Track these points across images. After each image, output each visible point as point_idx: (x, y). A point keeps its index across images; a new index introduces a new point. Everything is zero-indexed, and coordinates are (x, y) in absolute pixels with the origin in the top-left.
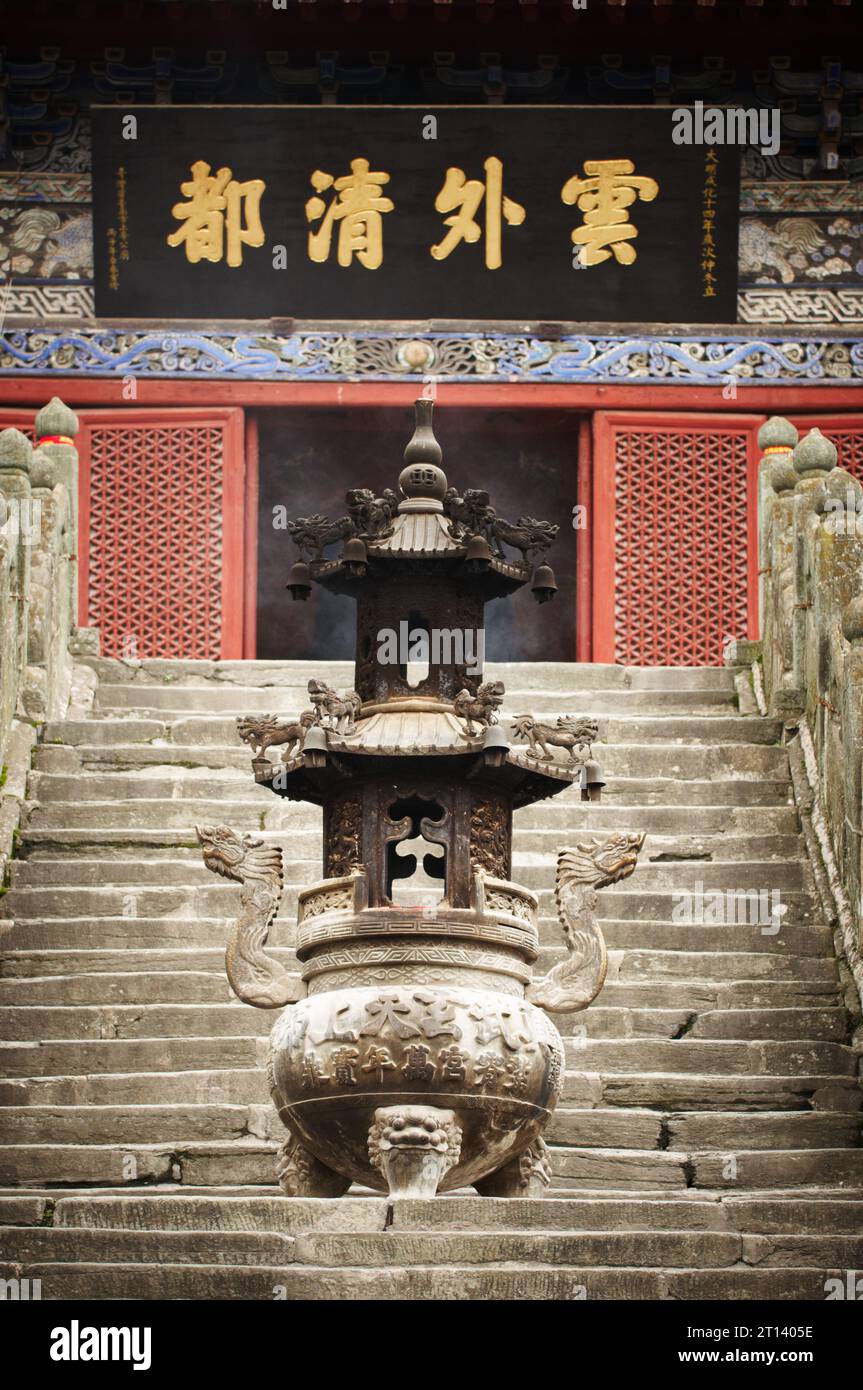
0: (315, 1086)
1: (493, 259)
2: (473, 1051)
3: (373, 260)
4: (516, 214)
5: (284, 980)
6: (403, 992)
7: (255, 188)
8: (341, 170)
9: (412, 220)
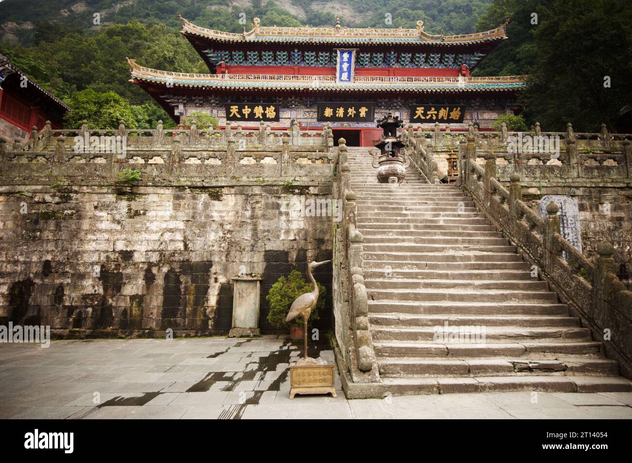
0: (383, 175)
1: (353, 116)
2: (399, 172)
3: (342, 116)
4: (355, 112)
5: (378, 165)
6: (392, 166)
7: (332, 110)
8: (339, 108)
9: (346, 113)
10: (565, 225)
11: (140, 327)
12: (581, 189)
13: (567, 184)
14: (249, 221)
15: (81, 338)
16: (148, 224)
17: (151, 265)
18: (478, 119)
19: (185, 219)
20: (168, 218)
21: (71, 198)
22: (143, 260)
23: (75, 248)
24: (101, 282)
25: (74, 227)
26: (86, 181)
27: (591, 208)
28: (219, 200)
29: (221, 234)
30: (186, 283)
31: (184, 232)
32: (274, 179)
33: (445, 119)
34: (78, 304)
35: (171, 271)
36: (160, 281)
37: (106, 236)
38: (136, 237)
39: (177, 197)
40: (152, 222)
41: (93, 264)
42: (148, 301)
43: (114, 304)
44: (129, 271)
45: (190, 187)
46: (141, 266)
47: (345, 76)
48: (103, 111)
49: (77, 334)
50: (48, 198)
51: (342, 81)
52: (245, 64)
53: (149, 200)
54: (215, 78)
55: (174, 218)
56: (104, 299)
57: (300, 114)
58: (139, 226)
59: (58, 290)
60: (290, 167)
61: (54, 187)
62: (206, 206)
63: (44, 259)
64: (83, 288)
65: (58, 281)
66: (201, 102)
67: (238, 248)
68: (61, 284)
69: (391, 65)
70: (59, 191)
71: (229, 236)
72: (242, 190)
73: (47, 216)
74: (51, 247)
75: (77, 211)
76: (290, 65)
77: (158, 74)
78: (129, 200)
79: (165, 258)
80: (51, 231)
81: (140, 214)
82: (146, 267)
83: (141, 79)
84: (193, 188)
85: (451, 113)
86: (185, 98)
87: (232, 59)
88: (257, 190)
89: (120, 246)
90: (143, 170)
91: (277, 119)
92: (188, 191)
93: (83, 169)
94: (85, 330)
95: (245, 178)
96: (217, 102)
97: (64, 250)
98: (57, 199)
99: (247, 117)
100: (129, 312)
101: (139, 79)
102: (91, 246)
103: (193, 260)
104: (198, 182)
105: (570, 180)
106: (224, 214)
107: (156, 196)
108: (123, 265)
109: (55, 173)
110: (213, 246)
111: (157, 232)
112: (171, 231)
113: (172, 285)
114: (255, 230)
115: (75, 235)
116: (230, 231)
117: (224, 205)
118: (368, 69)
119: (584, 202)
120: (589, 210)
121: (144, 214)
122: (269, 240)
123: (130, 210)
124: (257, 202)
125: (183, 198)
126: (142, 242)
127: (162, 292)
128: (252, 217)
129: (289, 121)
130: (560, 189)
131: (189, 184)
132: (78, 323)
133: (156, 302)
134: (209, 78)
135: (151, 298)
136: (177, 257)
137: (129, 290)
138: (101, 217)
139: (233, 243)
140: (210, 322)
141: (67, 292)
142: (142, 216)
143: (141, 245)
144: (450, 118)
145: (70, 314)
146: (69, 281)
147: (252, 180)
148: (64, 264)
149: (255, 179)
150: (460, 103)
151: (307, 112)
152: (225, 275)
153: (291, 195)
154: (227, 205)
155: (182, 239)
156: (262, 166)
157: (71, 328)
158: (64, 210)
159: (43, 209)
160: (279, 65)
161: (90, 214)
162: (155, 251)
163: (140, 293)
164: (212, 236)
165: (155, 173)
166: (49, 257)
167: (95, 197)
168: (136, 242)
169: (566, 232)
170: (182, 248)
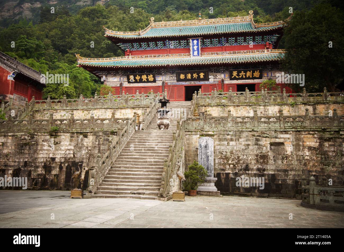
1: (196, 78)
3: (190, 78)
4: (197, 76)
7: (184, 75)
8: (188, 74)
9: (192, 76)
10: (208, 149)
11: (57, 187)
12: (232, 132)
13: (225, 130)
14: (97, 146)
15: (37, 190)
16: (61, 147)
17: (61, 163)
18: (272, 76)
19: (74, 145)
20: (68, 145)
21: (34, 137)
22: (59, 161)
23: (35, 156)
24: (44, 169)
25: (35, 148)
26: (39, 131)
27: (236, 140)
28: (87, 138)
29: (87, 151)
30: (74, 170)
31: (74, 150)
32: (108, 129)
33: (251, 77)
34: (36, 177)
35: (68, 165)
36: (64, 169)
37: (46, 152)
38: (57, 152)
39: (72, 137)
40: (62, 146)
41: (41, 162)
42: (60, 176)
43: (48, 178)
44: (54, 165)
45: (76, 133)
46: (58, 163)
47: (196, 53)
48: (59, 87)
49: (35, 188)
50: (26, 137)
51: (194, 56)
52: (140, 49)
53: (62, 138)
54: (124, 58)
55: (70, 145)
56: (45, 176)
57: (167, 78)
58: (58, 148)
59: (29, 172)
60: (114, 124)
61: (28, 133)
62: (82, 140)
63: (25, 160)
64: (38, 171)
65: (29, 169)
66: (114, 74)
67: (93, 157)
68: (31, 170)
69: (223, 44)
70: (30, 135)
71: (90, 152)
72: (95, 134)
73: (26, 144)
74: (27, 156)
75: (36, 143)
76: (165, 48)
77: (92, 60)
78: (54, 138)
79: (67, 160)
80: (27, 150)
81: (58, 144)
82: (60, 164)
83: (83, 65)
84: (77, 133)
85: (254, 74)
86: (106, 72)
87: (133, 47)
88: (101, 134)
89: (51, 156)
90: (60, 126)
91: (154, 81)
92: (75, 134)
93: (39, 126)
94: (38, 187)
95: (96, 129)
96: (123, 73)
97: (32, 157)
98: (29, 138)
99: (138, 81)
100: (53, 180)
101: (81, 64)
102: (41, 156)
103: (76, 161)
104: (79, 130)
105: (227, 128)
106: (88, 143)
107: (64, 136)
108: (52, 163)
109: (29, 128)
110: (84, 156)
111: (64, 150)
112: (69, 150)
113: (69, 170)
114: (99, 149)
115: (35, 151)
116: (90, 150)
117: (88, 140)
118: (210, 48)
119: (233, 137)
120: (235, 141)
121: (60, 143)
122: (104, 153)
123: (55, 142)
124: (101, 138)
125: (74, 137)
126: (58, 154)
127: (65, 173)
128: (99, 144)
129: (161, 82)
130: (222, 132)
131: (76, 131)
132: (36, 184)
133: (63, 177)
134: (121, 59)
135: (61, 175)
136: (71, 160)
137: (54, 172)
138: (44, 144)
139: (91, 154)
140: (82, 185)
141: (32, 173)
142: (59, 144)
143: (58, 155)
144: (254, 76)
145: (33, 181)
146: (33, 169)
147: (99, 129)
148: (32, 162)
149: (100, 129)
150: (259, 68)
151: (171, 76)
152: (88, 167)
153: (113, 136)
154: (89, 140)
155: (73, 153)
156: (104, 124)
157: (33, 186)
158: (32, 142)
159: (24, 142)
160: (159, 49)
161: (41, 143)
162: (63, 158)
163: (57, 174)
164: (84, 152)
165: (64, 127)
166: (26, 160)
167: (43, 137)
168: (57, 154)
169: (208, 151)
170: (73, 157)
